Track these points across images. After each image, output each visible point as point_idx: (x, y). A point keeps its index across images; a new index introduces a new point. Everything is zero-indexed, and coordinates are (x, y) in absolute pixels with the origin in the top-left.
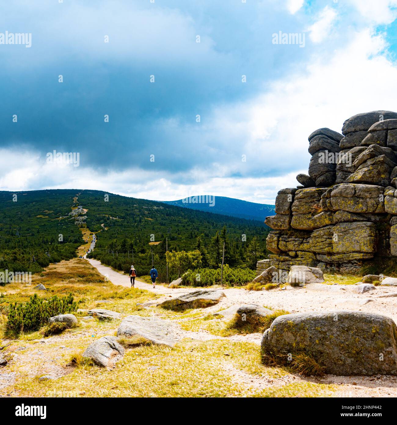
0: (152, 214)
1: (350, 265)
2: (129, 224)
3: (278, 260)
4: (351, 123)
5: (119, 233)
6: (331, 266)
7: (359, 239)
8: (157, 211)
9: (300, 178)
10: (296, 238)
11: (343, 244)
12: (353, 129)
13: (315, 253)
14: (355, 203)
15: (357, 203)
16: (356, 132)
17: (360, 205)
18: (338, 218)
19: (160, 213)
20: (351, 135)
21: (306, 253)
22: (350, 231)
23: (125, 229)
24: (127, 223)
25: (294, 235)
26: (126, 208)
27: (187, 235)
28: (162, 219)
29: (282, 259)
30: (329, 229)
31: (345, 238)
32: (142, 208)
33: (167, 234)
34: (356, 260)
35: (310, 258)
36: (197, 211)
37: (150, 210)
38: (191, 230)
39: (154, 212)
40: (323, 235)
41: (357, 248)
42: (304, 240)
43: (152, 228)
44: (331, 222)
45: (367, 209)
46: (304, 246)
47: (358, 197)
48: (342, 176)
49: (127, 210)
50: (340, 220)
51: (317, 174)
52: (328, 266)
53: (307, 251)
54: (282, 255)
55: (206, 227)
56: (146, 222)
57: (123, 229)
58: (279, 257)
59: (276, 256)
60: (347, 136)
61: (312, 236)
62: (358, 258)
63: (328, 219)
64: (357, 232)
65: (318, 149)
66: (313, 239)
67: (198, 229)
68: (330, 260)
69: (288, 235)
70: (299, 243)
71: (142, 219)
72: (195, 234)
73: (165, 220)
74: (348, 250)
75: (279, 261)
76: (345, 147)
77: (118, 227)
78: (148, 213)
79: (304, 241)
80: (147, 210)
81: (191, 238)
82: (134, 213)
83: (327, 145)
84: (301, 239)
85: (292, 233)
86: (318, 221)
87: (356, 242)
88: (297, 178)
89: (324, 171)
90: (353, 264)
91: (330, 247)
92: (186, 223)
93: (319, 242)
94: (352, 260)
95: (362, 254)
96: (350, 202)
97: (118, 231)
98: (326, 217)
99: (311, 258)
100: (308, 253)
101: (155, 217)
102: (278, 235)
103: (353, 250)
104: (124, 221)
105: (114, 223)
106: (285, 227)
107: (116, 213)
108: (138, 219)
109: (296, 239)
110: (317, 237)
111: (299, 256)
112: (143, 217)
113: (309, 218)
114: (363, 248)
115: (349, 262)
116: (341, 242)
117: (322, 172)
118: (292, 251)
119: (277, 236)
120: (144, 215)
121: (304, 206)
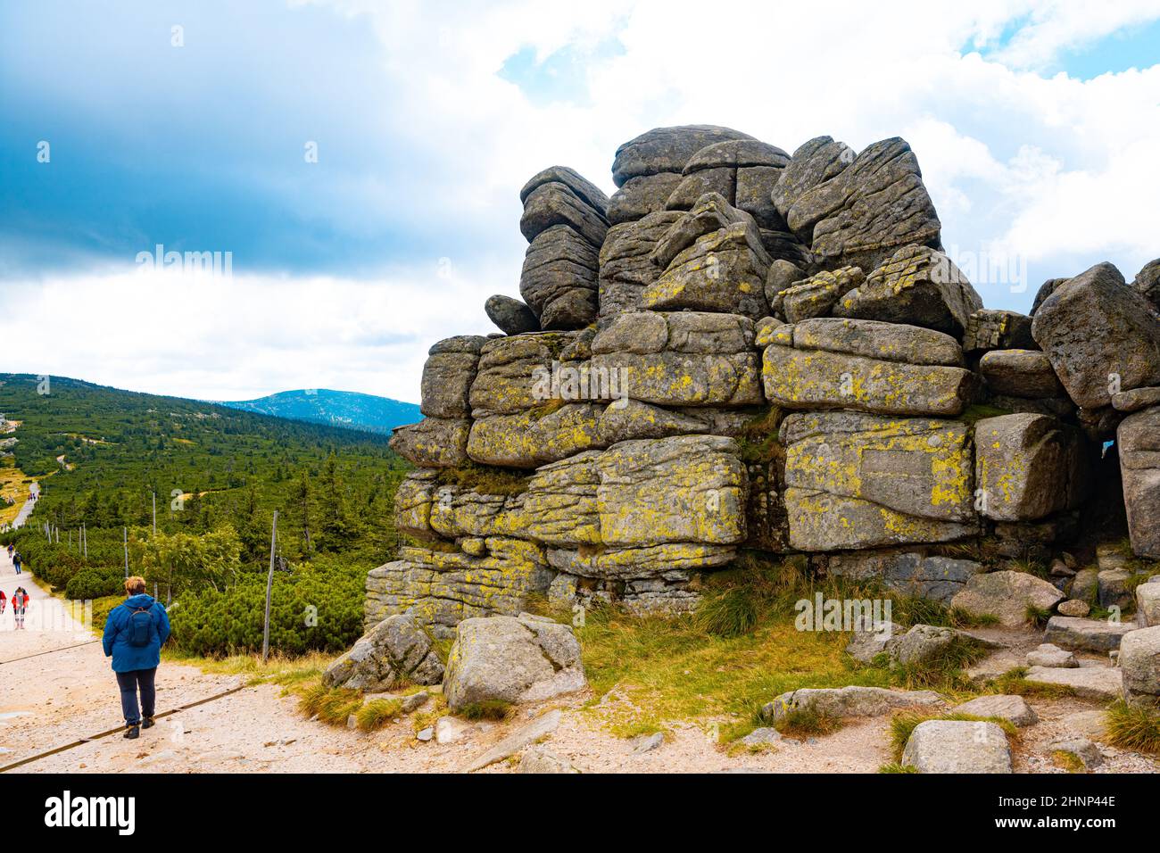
0: (190, 430)
1: (658, 585)
2: (132, 454)
3: (430, 566)
4: (638, 150)
5: (105, 476)
6: (594, 589)
7: (690, 496)
8: (204, 423)
9: (496, 308)
10: (481, 493)
11: (634, 515)
12: (641, 165)
13: (542, 546)
14: (671, 373)
15: (677, 372)
16: (649, 175)
17: (687, 380)
18: (615, 425)
19: (210, 427)
20: (637, 183)
21: (514, 542)
22: (657, 467)
23: (123, 466)
24: (128, 451)
25: (477, 484)
26: (125, 418)
27: (269, 474)
28: (215, 441)
29: (441, 564)
30: (586, 462)
31: (642, 491)
32: (169, 416)
33: (223, 475)
34: (679, 569)
35: (525, 560)
36: (295, 421)
37: (186, 422)
38: (281, 464)
39: (196, 426)
40: (569, 485)
41: (684, 530)
42: (506, 499)
43: (189, 461)
44: (593, 438)
45: (708, 392)
46: (507, 521)
47: (680, 350)
48: (619, 296)
49: (129, 421)
50: (620, 433)
51: (544, 292)
52: (585, 591)
53: (517, 538)
54: (440, 550)
55: (315, 456)
56: (175, 447)
57: (116, 465)
58: (432, 555)
59: (420, 552)
60: (625, 185)
61: (531, 486)
62: (688, 563)
63: (583, 429)
64: (680, 470)
65: (547, 221)
66: (537, 499)
67: (296, 461)
68: (591, 570)
69: (459, 483)
70: (493, 511)
71: (166, 441)
72: (287, 471)
73: (221, 442)
74: (650, 537)
75: (433, 570)
76: (621, 215)
77: (103, 463)
78: (183, 428)
79: (509, 504)
80: (178, 420)
81: (277, 481)
82: (147, 429)
83: (572, 213)
84: (497, 498)
85: (471, 477)
86: (550, 434)
87: (679, 506)
88: (487, 307)
89: (566, 283)
90: (668, 583)
91: (591, 526)
92: (271, 448)
93: (555, 509)
94: (667, 571)
95: (701, 550)
96: (653, 369)
97: (101, 472)
98: (576, 424)
99: (530, 560)
100: (520, 545)
101: (198, 437)
102: (428, 485)
103: (670, 535)
104: (120, 447)
105: (93, 452)
106: (449, 455)
107: (98, 428)
108: (155, 441)
109: (484, 498)
110: (548, 490)
111: (493, 554)
112: (169, 436)
113: (524, 429)
114: (705, 528)
115: (657, 575)
116: (626, 508)
117: (558, 287)
118: (472, 536)
119: (426, 487)
120: (172, 431)
121: (508, 389)
